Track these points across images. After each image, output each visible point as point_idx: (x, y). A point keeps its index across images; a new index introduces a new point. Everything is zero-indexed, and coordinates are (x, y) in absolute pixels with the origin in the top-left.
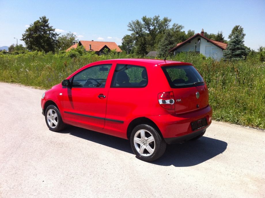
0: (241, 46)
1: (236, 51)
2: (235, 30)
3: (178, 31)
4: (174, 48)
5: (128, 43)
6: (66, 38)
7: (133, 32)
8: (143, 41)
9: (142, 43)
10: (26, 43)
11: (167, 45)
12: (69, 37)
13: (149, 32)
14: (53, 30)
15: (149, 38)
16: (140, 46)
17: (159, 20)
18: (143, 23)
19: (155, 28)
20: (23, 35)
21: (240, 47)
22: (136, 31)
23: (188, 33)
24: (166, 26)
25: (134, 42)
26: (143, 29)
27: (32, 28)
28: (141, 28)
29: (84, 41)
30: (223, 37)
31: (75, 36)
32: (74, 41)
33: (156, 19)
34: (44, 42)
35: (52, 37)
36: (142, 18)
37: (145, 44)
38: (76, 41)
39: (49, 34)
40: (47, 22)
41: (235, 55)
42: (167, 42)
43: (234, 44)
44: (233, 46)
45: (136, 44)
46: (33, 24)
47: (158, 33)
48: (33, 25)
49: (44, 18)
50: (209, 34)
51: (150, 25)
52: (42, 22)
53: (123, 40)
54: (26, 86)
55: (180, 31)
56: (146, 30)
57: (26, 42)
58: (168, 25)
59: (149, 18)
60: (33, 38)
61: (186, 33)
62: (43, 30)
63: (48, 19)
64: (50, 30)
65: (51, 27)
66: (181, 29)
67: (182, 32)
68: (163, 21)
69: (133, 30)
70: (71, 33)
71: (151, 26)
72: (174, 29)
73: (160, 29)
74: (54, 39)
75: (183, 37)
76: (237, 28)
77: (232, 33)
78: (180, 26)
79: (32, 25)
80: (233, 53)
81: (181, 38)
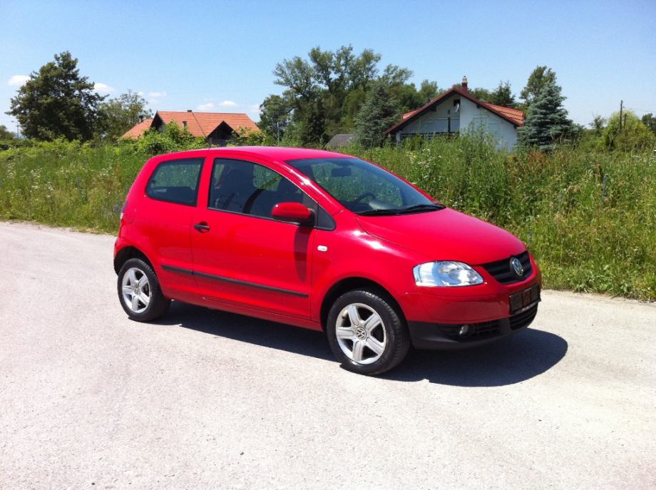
0: (560, 115)
1: (549, 128)
2: (536, 77)
3: (397, 85)
4: (397, 124)
5: (276, 117)
6: (120, 107)
7: (287, 88)
8: (316, 111)
9: (314, 114)
10: (22, 121)
11: (379, 118)
12: (126, 103)
13: (327, 88)
14: (90, 87)
15: (330, 102)
16: (310, 121)
17: (351, 58)
18: (312, 64)
19: (341, 78)
20: (13, 101)
21: (559, 118)
22: (294, 85)
23: (423, 88)
24: (370, 73)
25: (292, 112)
26: (312, 79)
27: (36, 82)
28: (307, 79)
29: (167, 113)
30: (511, 96)
31: (143, 100)
32: (140, 114)
33: (345, 54)
34: (69, 116)
35: (86, 104)
36: (310, 52)
37: (322, 116)
38: (144, 113)
39: (79, 97)
40: (74, 67)
41: (546, 137)
42: (376, 111)
43: (542, 111)
44: (542, 116)
45: (297, 118)
46: (38, 71)
47: (350, 90)
48: (37, 76)
49: (65, 56)
50: (473, 90)
51: (330, 70)
52: (60, 66)
53: (263, 108)
54: (52, 227)
55: (402, 83)
56: (320, 82)
57: (21, 118)
58: (373, 69)
59: (326, 53)
60: (38, 107)
61: (418, 88)
62: (64, 86)
63: (76, 60)
64: (83, 88)
65: (84, 78)
66: (406, 78)
67: (408, 87)
68: (360, 59)
69: (287, 82)
70: (132, 94)
71: (333, 72)
72: (389, 79)
73: (353, 81)
74: (92, 108)
75: (411, 97)
76: (542, 74)
77: (528, 85)
78: (402, 72)
79: (34, 75)
80: (542, 134)
81: (407, 101)
